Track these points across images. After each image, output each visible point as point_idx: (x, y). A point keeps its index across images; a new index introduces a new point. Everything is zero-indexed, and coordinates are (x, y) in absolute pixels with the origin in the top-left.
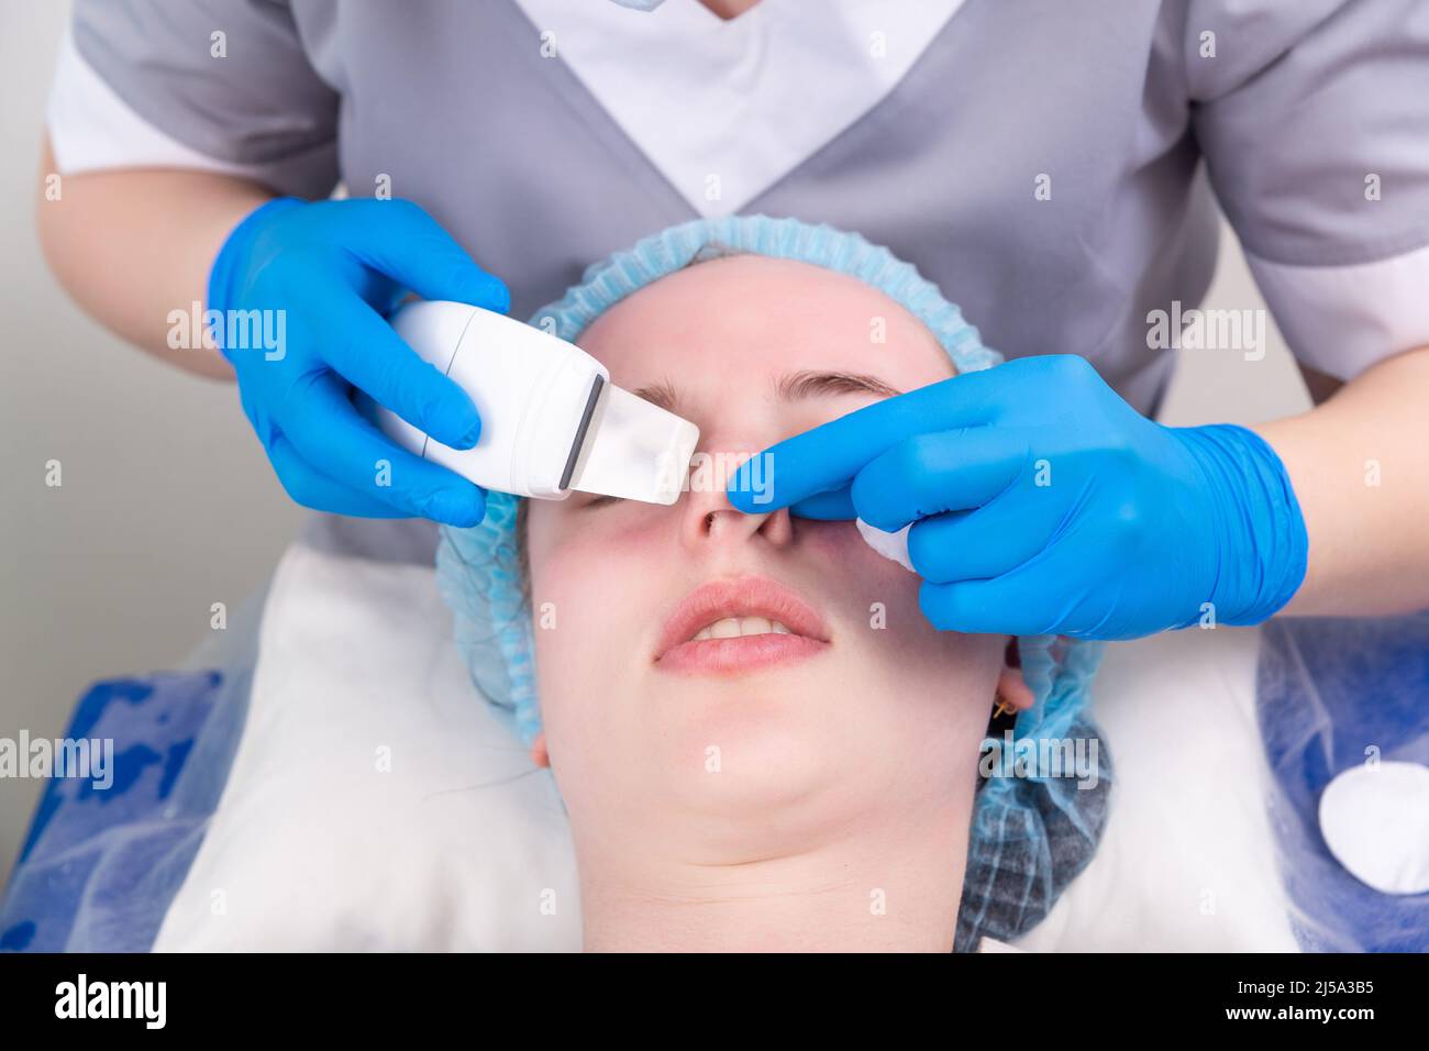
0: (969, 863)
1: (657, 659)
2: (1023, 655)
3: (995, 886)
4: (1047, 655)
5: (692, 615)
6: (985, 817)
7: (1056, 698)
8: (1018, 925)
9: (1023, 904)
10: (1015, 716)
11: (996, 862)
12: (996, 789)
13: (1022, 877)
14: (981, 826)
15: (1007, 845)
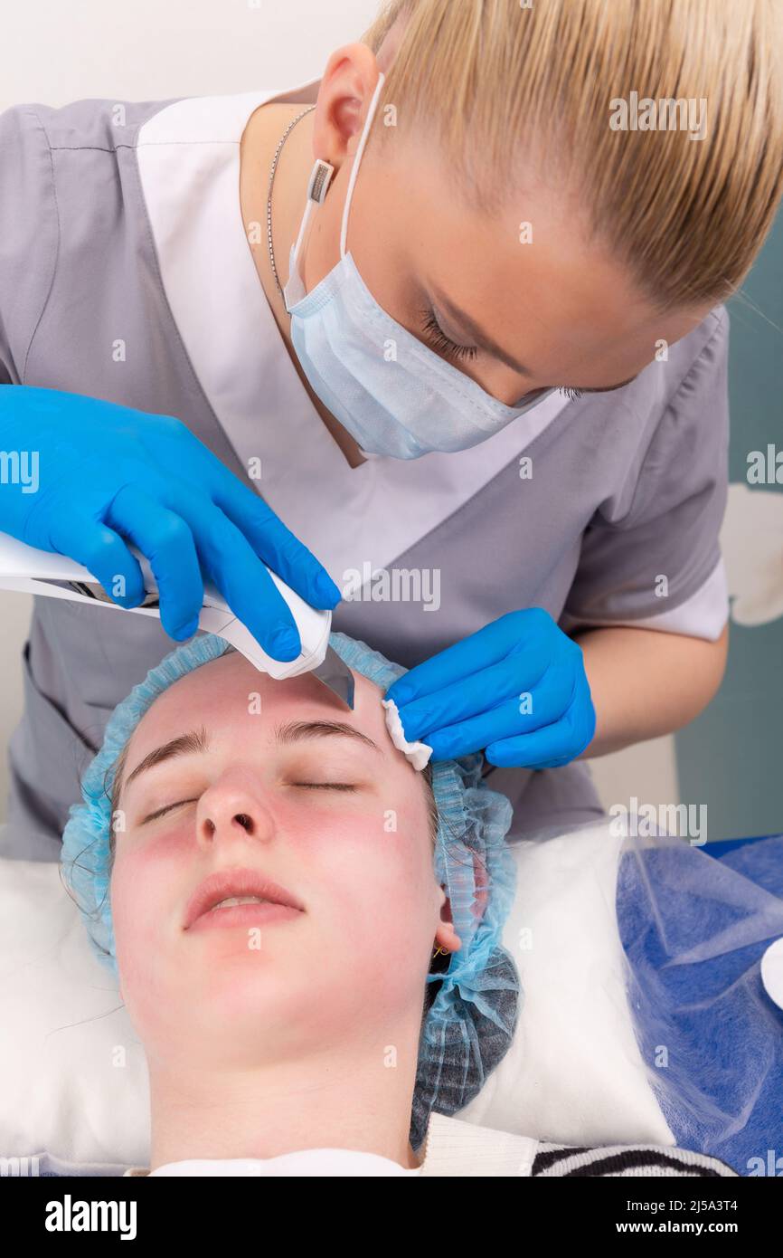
0: (419, 1064)
1: (186, 929)
2: (453, 913)
3: (442, 1076)
4: (470, 912)
5: (204, 895)
6: (431, 1028)
7: (478, 941)
8: (461, 1101)
9: (463, 1087)
10: (450, 955)
11: (441, 1060)
12: (437, 1009)
13: (460, 1068)
14: (428, 1035)
15: (447, 1047)
